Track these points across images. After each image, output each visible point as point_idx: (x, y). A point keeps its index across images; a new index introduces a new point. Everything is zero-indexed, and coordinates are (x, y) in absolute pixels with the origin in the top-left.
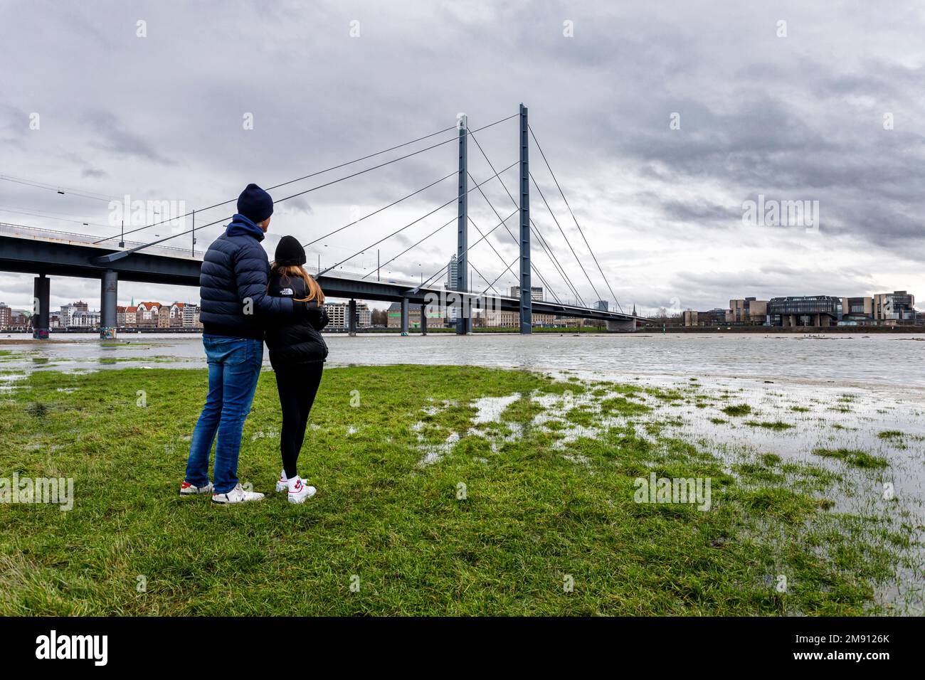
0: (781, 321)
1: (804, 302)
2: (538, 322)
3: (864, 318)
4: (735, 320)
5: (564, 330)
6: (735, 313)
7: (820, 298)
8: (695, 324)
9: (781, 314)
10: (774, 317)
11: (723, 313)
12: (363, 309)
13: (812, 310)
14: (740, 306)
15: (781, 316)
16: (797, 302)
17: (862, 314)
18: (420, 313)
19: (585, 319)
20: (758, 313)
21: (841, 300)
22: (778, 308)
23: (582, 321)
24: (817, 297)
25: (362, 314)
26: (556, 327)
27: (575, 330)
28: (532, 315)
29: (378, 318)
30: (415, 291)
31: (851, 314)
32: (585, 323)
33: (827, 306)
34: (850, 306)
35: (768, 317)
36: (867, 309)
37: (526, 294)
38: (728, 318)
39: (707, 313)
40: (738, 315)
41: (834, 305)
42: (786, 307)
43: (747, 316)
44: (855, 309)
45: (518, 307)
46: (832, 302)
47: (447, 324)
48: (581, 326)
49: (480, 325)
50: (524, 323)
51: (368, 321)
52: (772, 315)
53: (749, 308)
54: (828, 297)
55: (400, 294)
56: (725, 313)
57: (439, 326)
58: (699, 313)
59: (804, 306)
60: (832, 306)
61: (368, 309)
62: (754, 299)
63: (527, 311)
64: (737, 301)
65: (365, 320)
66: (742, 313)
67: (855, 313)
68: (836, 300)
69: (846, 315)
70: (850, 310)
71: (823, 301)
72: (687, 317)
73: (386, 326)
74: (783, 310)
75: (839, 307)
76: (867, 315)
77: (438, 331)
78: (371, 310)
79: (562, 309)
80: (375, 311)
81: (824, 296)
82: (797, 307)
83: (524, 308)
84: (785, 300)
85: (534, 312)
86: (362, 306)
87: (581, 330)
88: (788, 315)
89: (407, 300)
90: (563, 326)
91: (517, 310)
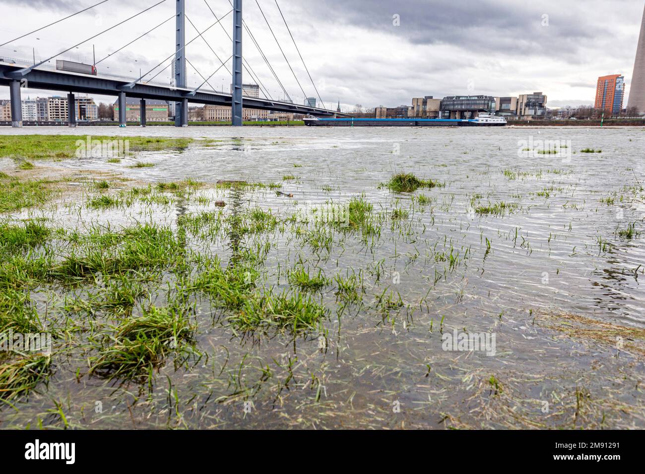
0: (450, 116)
1: (468, 100)
2: (253, 117)
3: (510, 114)
4: (415, 115)
5: (275, 123)
6: (415, 109)
7: (480, 97)
8: (384, 118)
9: (450, 111)
10: (444, 113)
11: (407, 108)
12: (90, 103)
13: (473, 107)
14: (420, 103)
15: (450, 112)
16: (463, 100)
17: (508, 110)
18: (139, 107)
19: (294, 114)
20: (433, 109)
21: (495, 99)
22: (448, 105)
23: (291, 115)
24: (478, 97)
25: (88, 108)
26: (269, 120)
27: (285, 123)
28: (243, 109)
29: (104, 112)
30: (131, 86)
31: (501, 110)
32: (294, 118)
33: (484, 104)
34: (501, 104)
35: (440, 113)
36: (512, 107)
37: (238, 91)
38: (410, 113)
39: (393, 109)
40: (418, 111)
41: (490, 103)
42: (454, 105)
43: (425, 112)
44: (504, 106)
45: (230, 102)
46: (488, 101)
47: (171, 118)
48: (291, 120)
49: (202, 119)
50: (235, 116)
51: (95, 115)
52: (444, 111)
53: (426, 105)
54: (486, 97)
55: (117, 88)
56: (408, 109)
57: (164, 120)
58: (387, 109)
59: (468, 104)
60: (488, 104)
61: (94, 103)
62: (431, 97)
63: (238, 105)
64: (418, 99)
65: (92, 114)
66: (421, 109)
67: (504, 110)
68: (491, 99)
69: (497, 111)
70: (501, 106)
71: (482, 100)
72: (378, 113)
73: (113, 120)
74: (451, 107)
75: (493, 105)
76: (512, 112)
77: (163, 124)
78: (98, 105)
79: (270, 104)
80: (101, 105)
81: (482, 96)
82: (462, 104)
83: (236, 103)
84: (454, 99)
85: (244, 106)
86: (88, 100)
87: (290, 123)
88: (455, 111)
89: (125, 94)
90: (276, 120)
91: (230, 105)
